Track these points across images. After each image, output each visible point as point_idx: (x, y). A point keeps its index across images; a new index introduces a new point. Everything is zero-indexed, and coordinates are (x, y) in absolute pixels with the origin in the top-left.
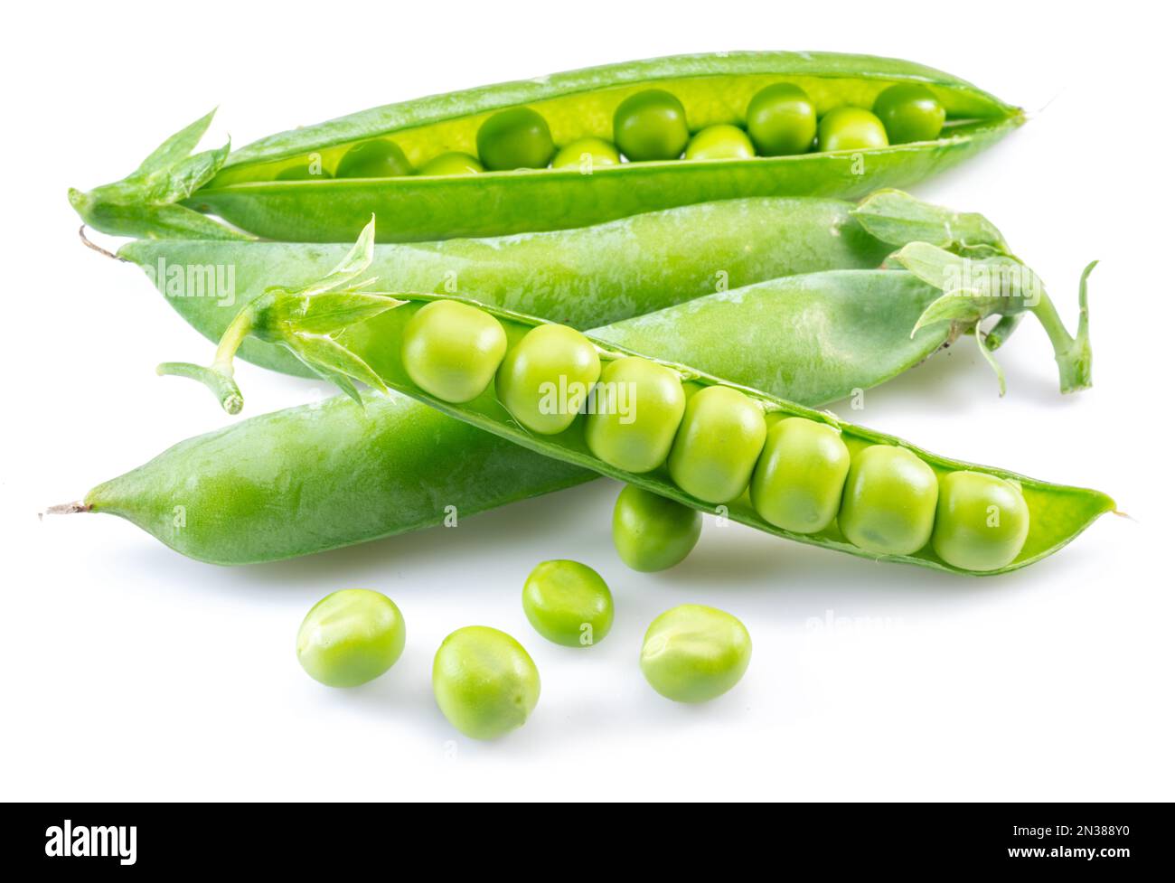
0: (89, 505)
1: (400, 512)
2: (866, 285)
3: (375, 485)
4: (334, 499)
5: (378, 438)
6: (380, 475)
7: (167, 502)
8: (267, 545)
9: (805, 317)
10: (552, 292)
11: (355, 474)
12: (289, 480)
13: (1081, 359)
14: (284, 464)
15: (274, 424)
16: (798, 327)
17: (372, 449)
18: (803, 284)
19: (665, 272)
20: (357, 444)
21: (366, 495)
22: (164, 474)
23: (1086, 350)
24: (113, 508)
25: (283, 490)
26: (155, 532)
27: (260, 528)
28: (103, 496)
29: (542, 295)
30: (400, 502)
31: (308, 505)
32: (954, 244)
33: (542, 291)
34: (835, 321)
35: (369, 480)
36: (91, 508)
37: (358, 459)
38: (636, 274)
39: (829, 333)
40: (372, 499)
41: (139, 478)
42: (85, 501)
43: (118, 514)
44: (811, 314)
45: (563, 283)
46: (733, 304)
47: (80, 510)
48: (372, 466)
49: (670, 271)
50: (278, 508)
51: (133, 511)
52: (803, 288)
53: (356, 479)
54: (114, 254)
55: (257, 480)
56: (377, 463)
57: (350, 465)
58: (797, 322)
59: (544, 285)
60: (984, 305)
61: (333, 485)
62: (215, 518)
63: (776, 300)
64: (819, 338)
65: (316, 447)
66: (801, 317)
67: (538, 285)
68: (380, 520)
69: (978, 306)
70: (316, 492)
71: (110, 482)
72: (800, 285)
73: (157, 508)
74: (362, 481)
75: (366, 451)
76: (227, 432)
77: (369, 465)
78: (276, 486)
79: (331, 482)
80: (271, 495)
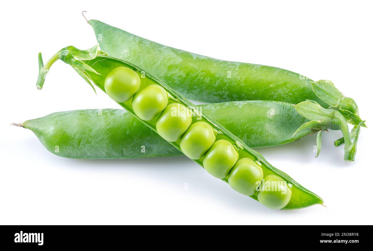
0: (23, 126)
1: (112, 153)
5: (109, 128)
6: (107, 140)
8: (69, 154)
10: (204, 79)
11: (99, 138)
12: (79, 136)
14: (78, 130)
17: (106, 132)
19: (241, 84)
21: (102, 146)
25: (76, 138)
27: (67, 148)
29: (201, 79)
31: (83, 145)
33: (201, 78)
37: (101, 134)
38: (232, 82)
40: (103, 147)
45: (208, 77)
47: (21, 126)
49: (243, 85)
50: (74, 143)
53: (99, 140)
56: (107, 136)
57: (98, 135)
59: (202, 76)
60: (323, 126)
65: (89, 127)
67: (200, 76)
68: (106, 154)
70: (86, 141)
73: (40, 133)
75: (104, 132)
76: (67, 114)
77: (104, 136)
78: (74, 136)
79: (91, 139)
80: (72, 139)
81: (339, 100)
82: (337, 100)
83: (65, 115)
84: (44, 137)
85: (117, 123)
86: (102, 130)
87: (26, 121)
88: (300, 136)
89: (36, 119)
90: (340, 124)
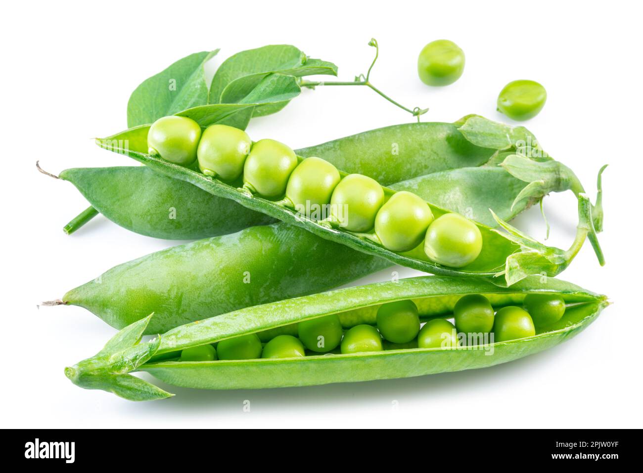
0: (65, 302)
2: (483, 176)
3: (222, 293)
4: (200, 301)
5: (224, 267)
6: (225, 288)
7: (109, 302)
9: (451, 196)
11: (211, 287)
12: (176, 291)
13: (598, 217)
14: (173, 282)
15: (167, 259)
16: (448, 202)
17: (220, 274)
18: (450, 176)
20: (212, 271)
22: (107, 286)
23: (601, 214)
24: (78, 303)
25: (172, 296)
26: (102, 317)
28: (73, 297)
30: (235, 302)
31: (185, 305)
32: (512, 147)
34: (467, 198)
35: (219, 291)
36: (67, 303)
37: (213, 279)
39: (464, 204)
41: (93, 288)
42: (63, 299)
43: (81, 306)
44: (455, 194)
46: (413, 189)
47: (60, 303)
48: (221, 283)
50: (170, 306)
51: (90, 306)
52: (450, 179)
53: (212, 290)
54: (58, 176)
55: (158, 291)
56: (224, 281)
57: (209, 282)
58: (447, 200)
60: (546, 188)
61: (200, 293)
62: (135, 312)
63: (436, 187)
64: (459, 208)
65: (190, 273)
66: (449, 196)
69: (543, 189)
70: (190, 298)
71: (76, 289)
72: (448, 177)
73: (103, 305)
74: (215, 291)
75: (218, 275)
76: (141, 263)
77: (219, 282)
78: (169, 294)
79: (198, 292)
80: (166, 299)
81: (508, 136)
82: (506, 137)
83: (138, 265)
84: (113, 309)
85: (235, 256)
86: (213, 273)
87: (69, 292)
88: (515, 212)
89: (86, 285)
90: (571, 179)
